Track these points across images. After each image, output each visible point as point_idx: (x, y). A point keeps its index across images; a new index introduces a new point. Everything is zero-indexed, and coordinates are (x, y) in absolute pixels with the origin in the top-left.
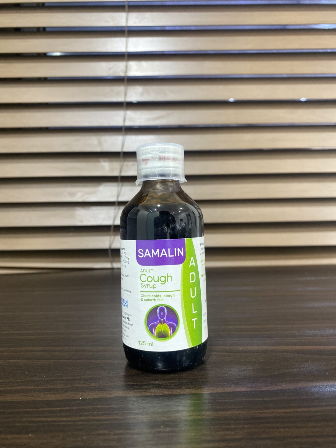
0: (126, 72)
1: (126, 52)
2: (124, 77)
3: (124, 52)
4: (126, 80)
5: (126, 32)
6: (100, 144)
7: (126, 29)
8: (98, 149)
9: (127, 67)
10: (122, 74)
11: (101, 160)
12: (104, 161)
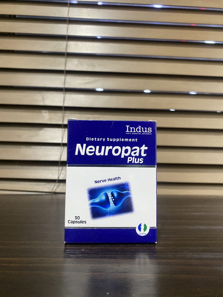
0: (66, 49)
1: (67, 35)
2: (65, 52)
4: (66, 55)
5: (68, 21)
8: (41, 103)
9: (67, 45)
11: (43, 111)
12: (45, 113)
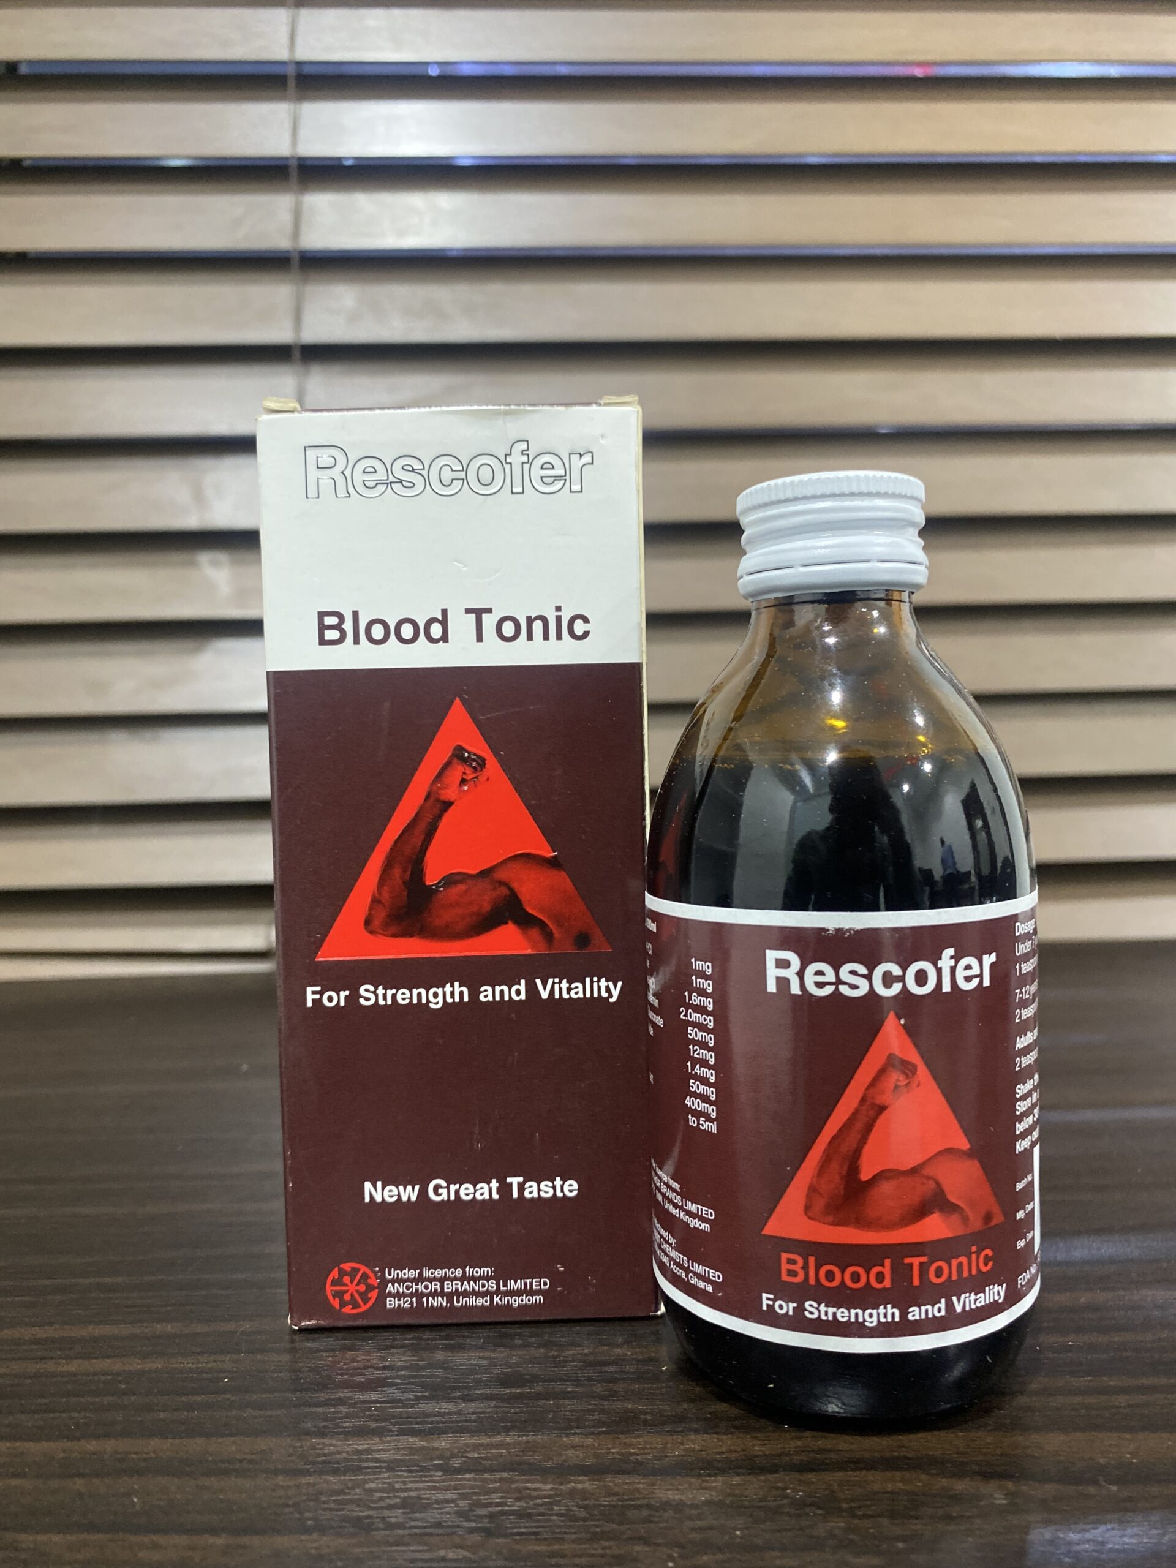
0: (296, 233)
1: (293, 157)
2: (288, 251)
3: (287, 159)
4: (296, 262)
5: (292, 83)
6: (199, 497)
7: (291, 71)
8: (191, 522)
9: (297, 215)
10: (281, 242)
11: (204, 557)
12: (214, 564)
